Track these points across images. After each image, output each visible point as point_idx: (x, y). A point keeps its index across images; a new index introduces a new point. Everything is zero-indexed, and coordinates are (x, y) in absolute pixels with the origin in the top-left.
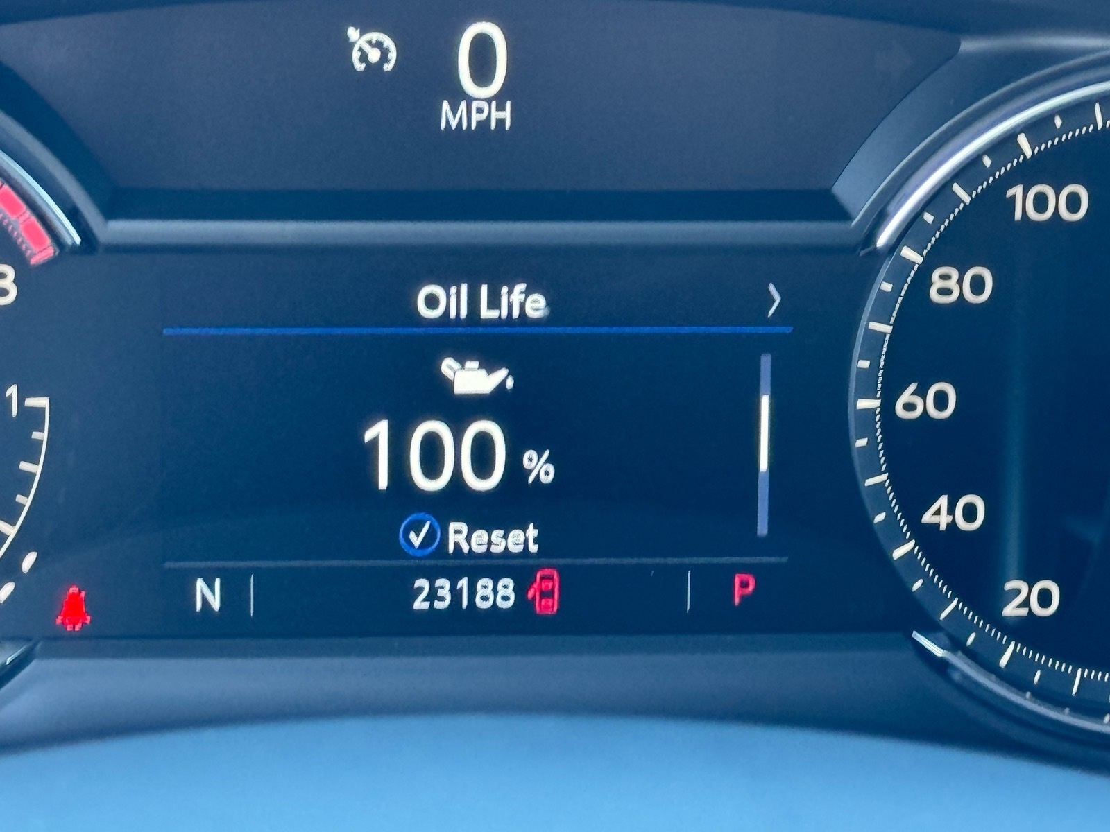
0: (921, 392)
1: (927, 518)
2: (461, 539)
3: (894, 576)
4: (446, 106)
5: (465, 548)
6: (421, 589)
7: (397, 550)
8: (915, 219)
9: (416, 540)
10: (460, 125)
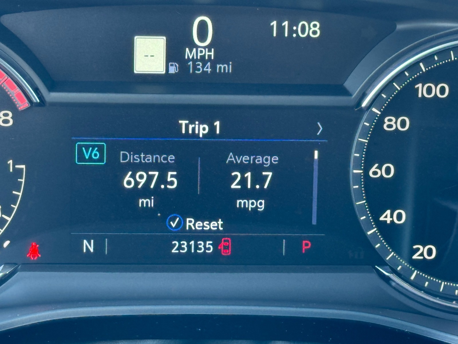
0: (380, 168)
1: (382, 218)
2: (191, 224)
3: (367, 242)
4: (187, 49)
5: (193, 228)
6: (175, 244)
7: (166, 229)
8: (378, 95)
9: (174, 225)
10: (193, 57)
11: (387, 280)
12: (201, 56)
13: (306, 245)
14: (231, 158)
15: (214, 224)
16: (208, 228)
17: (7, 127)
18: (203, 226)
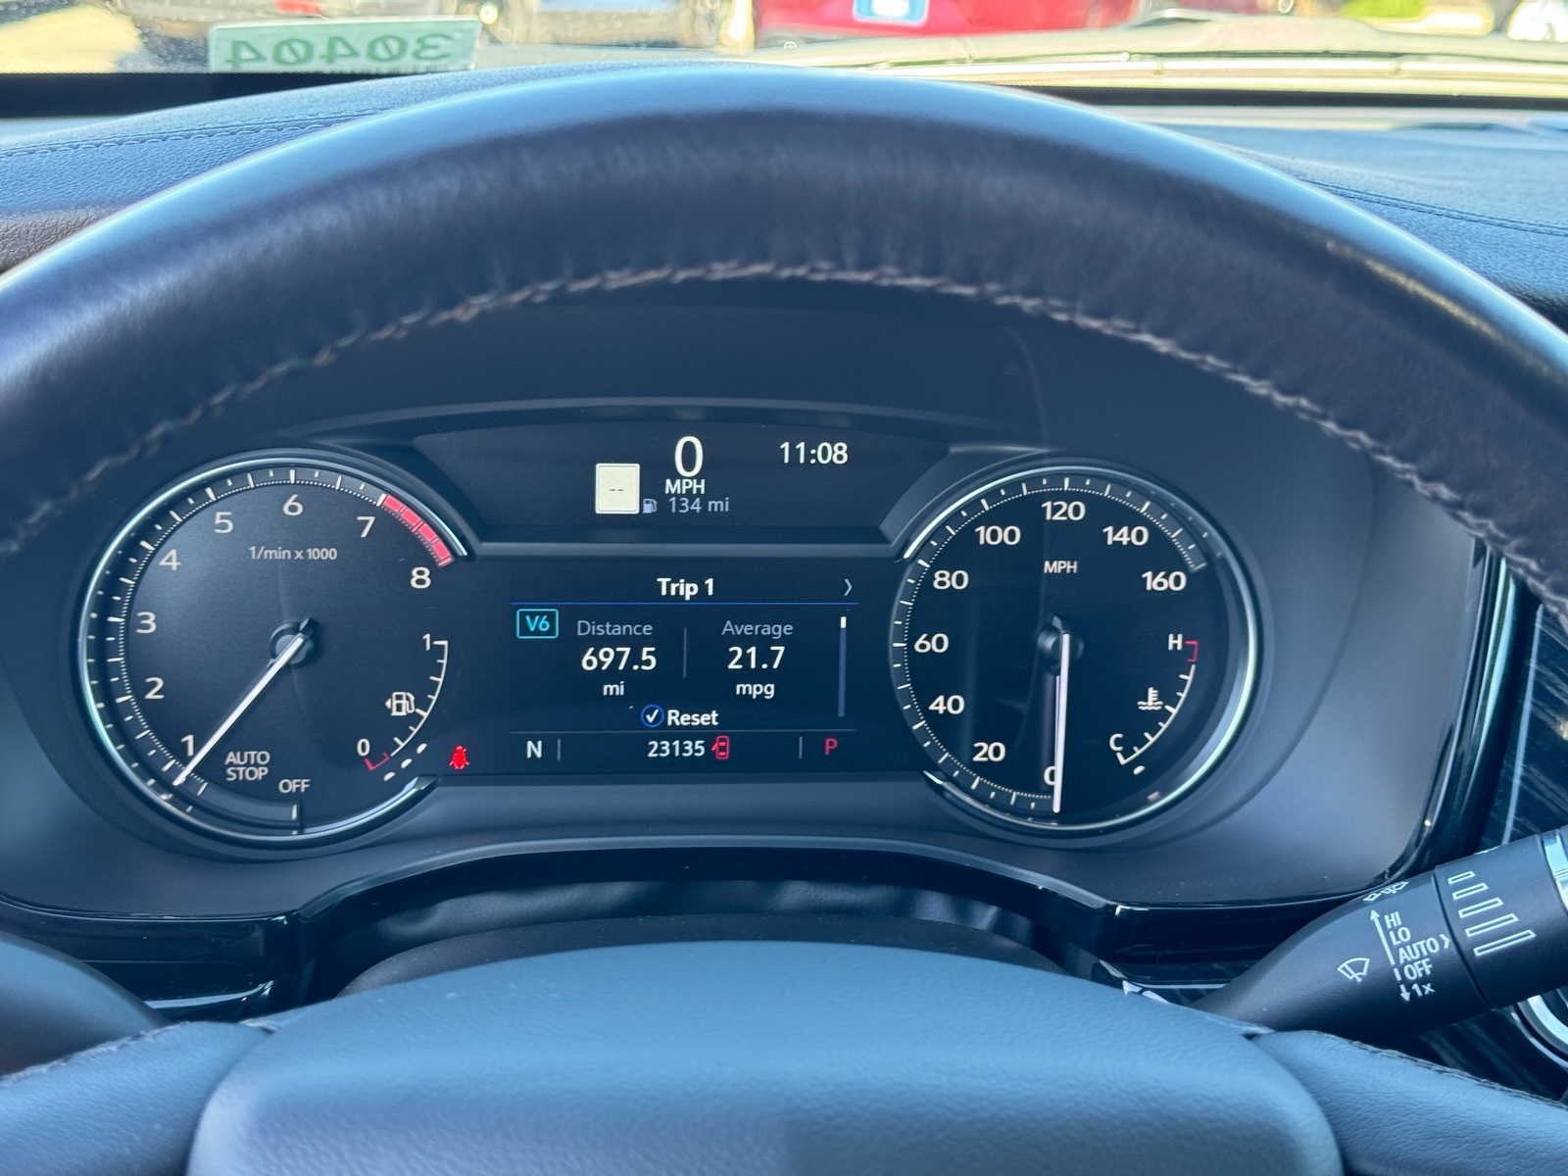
0: (929, 639)
1: (932, 707)
2: (675, 718)
3: (913, 740)
4: (668, 482)
5: (678, 723)
6: (653, 746)
7: (641, 724)
8: (926, 542)
9: (651, 719)
10: (676, 491)
11: (940, 790)
12: (687, 490)
13: (830, 745)
14: (728, 627)
15: (705, 717)
16: (697, 723)
17: (423, 589)
18: (691, 721)
